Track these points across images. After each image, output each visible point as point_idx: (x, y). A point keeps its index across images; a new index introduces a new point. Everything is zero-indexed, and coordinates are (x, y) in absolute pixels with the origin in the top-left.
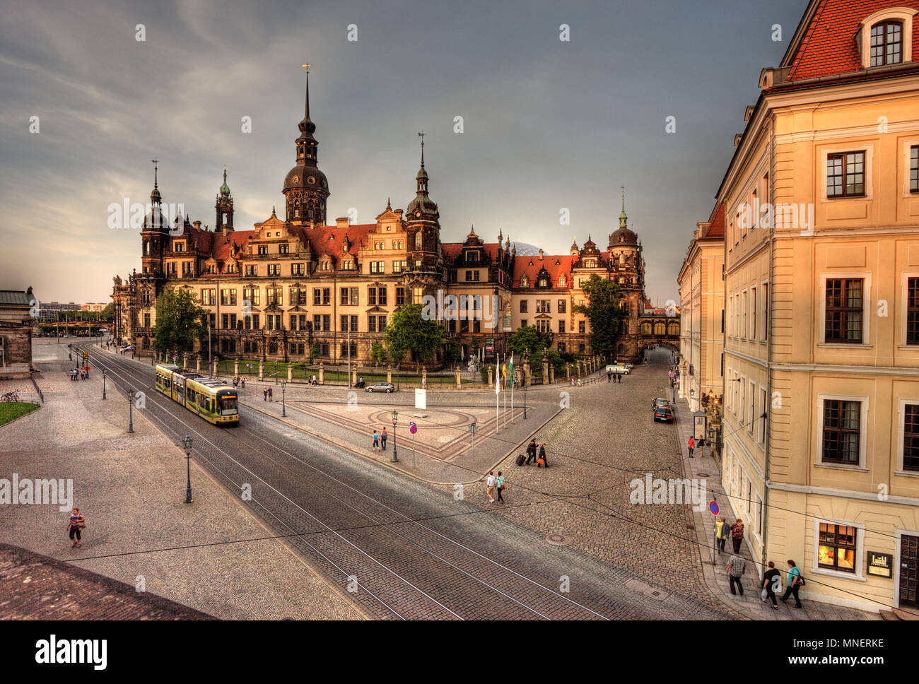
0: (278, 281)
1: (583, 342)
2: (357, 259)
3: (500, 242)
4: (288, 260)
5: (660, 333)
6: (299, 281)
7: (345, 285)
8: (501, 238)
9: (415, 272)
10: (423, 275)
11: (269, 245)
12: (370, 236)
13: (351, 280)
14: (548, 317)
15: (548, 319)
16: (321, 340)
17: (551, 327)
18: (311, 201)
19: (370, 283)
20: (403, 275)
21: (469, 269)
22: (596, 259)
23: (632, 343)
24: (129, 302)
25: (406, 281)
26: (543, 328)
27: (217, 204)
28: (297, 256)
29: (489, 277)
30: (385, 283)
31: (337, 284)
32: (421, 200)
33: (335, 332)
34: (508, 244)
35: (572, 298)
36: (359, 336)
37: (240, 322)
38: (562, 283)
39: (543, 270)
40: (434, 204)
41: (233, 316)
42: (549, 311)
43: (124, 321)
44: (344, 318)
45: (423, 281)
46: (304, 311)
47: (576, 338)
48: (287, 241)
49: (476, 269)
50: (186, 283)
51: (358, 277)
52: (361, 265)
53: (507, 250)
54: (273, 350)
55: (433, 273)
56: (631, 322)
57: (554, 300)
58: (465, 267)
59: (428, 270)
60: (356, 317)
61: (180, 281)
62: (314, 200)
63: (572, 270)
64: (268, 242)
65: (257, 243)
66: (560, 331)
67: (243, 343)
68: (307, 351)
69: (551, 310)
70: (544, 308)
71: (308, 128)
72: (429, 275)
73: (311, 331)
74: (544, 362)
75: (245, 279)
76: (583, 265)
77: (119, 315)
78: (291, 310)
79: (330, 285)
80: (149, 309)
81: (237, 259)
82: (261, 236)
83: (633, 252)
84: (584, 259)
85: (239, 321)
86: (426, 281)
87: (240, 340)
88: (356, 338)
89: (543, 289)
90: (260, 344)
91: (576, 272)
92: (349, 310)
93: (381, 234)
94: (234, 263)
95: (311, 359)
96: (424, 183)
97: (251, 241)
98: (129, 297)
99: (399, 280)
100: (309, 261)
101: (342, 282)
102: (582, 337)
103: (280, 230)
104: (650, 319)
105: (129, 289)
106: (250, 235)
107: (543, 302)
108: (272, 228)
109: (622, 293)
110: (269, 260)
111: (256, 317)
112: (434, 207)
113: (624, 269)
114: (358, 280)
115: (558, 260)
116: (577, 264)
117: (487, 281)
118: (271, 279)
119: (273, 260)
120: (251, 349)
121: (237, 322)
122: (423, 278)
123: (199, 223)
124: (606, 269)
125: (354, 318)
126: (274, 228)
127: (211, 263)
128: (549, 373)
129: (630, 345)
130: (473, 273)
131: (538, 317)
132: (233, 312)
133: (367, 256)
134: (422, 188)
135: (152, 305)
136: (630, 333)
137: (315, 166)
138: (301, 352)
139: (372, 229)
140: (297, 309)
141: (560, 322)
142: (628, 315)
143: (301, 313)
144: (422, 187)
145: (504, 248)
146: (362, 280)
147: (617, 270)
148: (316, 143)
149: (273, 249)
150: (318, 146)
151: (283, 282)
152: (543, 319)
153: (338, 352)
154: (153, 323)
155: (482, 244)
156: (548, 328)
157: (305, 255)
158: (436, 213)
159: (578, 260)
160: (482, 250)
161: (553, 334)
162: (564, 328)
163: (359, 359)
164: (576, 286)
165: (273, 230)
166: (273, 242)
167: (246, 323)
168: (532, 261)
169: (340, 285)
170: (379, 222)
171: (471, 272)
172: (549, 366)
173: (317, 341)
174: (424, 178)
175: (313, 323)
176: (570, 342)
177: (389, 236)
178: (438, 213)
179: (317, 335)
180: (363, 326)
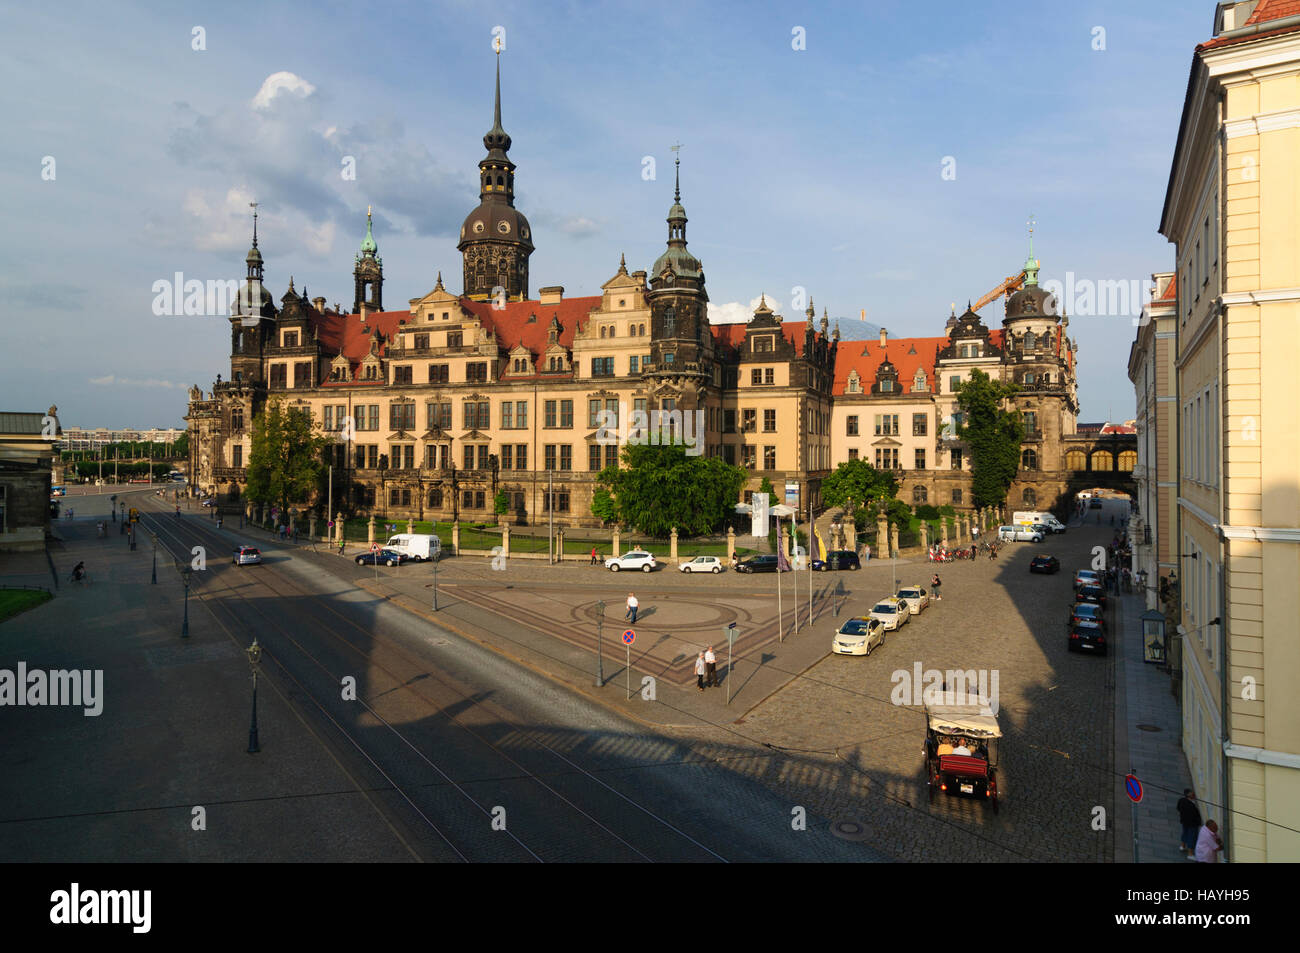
0: (445, 391)
1: (957, 485)
2: (572, 353)
3: (811, 319)
4: (462, 356)
5: (1102, 468)
6: (479, 390)
7: (551, 395)
8: (811, 312)
9: (663, 373)
10: (678, 377)
11: (431, 334)
12: (594, 316)
13: (560, 387)
14: (895, 443)
15: (895, 447)
16: (512, 484)
17: (901, 460)
18: (503, 261)
19: (591, 392)
20: (645, 378)
21: (757, 366)
22: (980, 342)
23: (1050, 486)
24: (212, 427)
25: (650, 388)
26: (886, 462)
27: (357, 268)
28: (476, 350)
29: (791, 378)
30: (615, 392)
31: (539, 394)
32: (675, 254)
33: (535, 472)
34: (825, 322)
35: (937, 410)
36: (573, 478)
37: (384, 457)
38: (920, 386)
39: (887, 363)
40: (695, 261)
41: (374, 448)
42: (896, 433)
43: (204, 458)
44: (550, 449)
45: (677, 387)
46: (486, 438)
47: (946, 478)
48: (460, 327)
49: (769, 366)
50: (300, 396)
51: (573, 382)
52: (578, 363)
53: (824, 333)
54: (435, 501)
55: (694, 373)
56: (1045, 448)
57: (905, 413)
58: (751, 362)
59: (686, 368)
60: (570, 446)
61: (291, 392)
62: (508, 260)
63: (938, 361)
64: (431, 329)
65: (413, 330)
66: (917, 465)
67: (387, 491)
68: (489, 502)
69: (900, 431)
70: (888, 427)
71: (498, 143)
72: (686, 377)
73: (496, 471)
74: (881, 520)
75: (392, 389)
76: (958, 353)
77: (196, 448)
78: (465, 437)
79: (528, 396)
80: (240, 438)
81: (380, 357)
82: (419, 320)
83: (1049, 328)
84: (959, 343)
85: (382, 455)
86: (682, 387)
87: (383, 486)
88: (568, 481)
89: (886, 395)
90: (415, 491)
91: (944, 366)
92: (559, 437)
93: (610, 312)
94: (377, 364)
95: (496, 515)
96: (680, 227)
97: (402, 327)
98: (212, 419)
99: (639, 385)
100: (496, 358)
101: (546, 391)
102: (956, 477)
103: (449, 310)
104: (1084, 445)
105: (213, 406)
106: (403, 319)
107: (887, 417)
108: (436, 307)
109: (1029, 399)
110: (431, 357)
111: (410, 449)
112: (695, 265)
113: (1034, 358)
114: (573, 386)
115: (912, 346)
116: (948, 351)
117: (788, 385)
118: (435, 388)
119: (438, 357)
120: (401, 501)
121: (379, 458)
122: (676, 383)
123: (323, 301)
124: (999, 359)
125: (567, 449)
126: (440, 307)
127: (340, 363)
128: (890, 538)
129: (1045, 490)
130: (763, 372)
131: (877, 443)
132: (373, 441)
133: (588, 349)
134: (677, 235)
135: (244, 432)
136: (1044, 469)
137: (511, 204)
138: (481, 504)
139: (596, 304)
140: (474, 435)
141: (917, 451)
142: (1041, 437)
143: (481, 441)
144: (677, 233)
145: (818, 329)
146: (579, 386)
147: (1020, 361)
148: (512, 167)
149: (438, 340)
150: (515, 172)
151: (454, 393)
152: (887, 447)
153: (540, 504)
154: (246, 462)
155: (779, 324)
156: (896, 461)
157: (488, 349)
158: (698, 275)
159: (948, 345)
160: (780, 334)
161: (904, 472)
162: (923, 461)
163: (573, 515)
164: (945, 388)
165: (437, 309)
166: (438, 329)
167: (394, 459)
168: (866, 349)
169: (545, 395)
170: (606, 293)
171: (760, 370)
172: (889, 526)
173: (506, 486)
174: (679, 219)
175: (500, 458)
176: (935, 487)
177: (623, 315)
178: (702, 275)
179: (507, 477)
180: (580, 462)
